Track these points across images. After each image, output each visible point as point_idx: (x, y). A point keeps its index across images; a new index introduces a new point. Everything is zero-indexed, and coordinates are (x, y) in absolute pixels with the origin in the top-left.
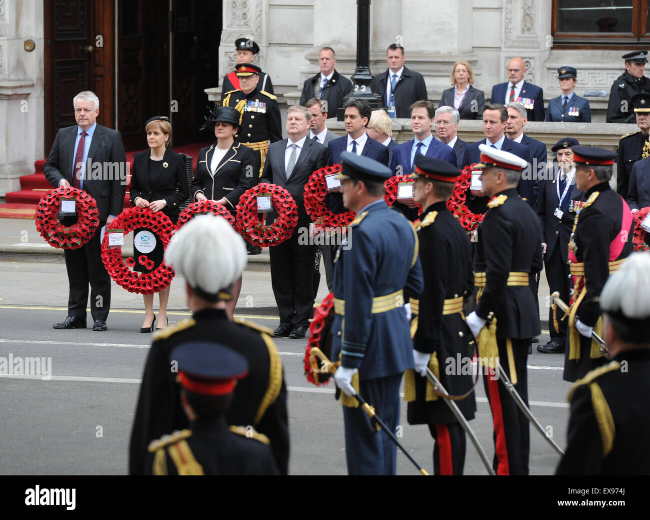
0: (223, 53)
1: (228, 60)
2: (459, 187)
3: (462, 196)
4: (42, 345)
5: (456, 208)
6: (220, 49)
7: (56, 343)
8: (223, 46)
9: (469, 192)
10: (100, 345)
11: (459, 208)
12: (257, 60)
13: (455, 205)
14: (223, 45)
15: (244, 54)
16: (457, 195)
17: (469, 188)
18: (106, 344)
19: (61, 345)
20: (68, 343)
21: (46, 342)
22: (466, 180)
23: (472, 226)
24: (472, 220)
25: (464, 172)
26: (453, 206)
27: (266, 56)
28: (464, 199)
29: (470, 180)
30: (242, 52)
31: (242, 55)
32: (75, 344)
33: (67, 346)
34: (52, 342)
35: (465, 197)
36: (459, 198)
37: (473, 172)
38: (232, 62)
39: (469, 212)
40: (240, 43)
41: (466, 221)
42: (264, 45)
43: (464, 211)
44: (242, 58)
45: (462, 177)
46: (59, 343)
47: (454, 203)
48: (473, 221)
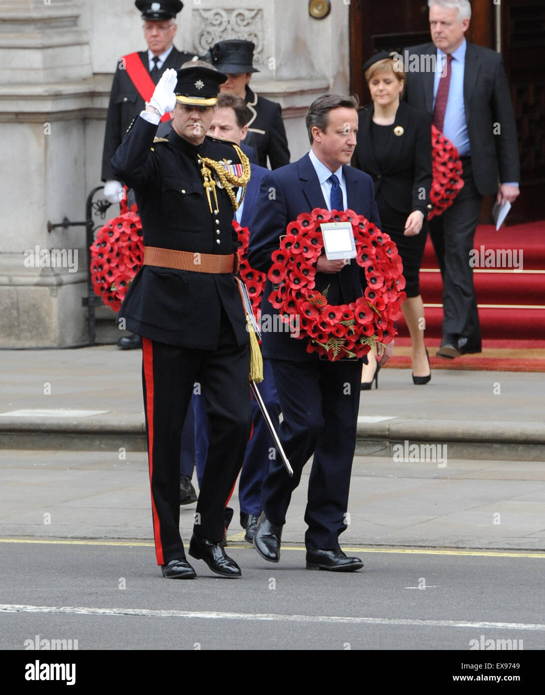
4: (350, 625)
7: (378, 621)
10: (469, 625)
18: (481, 623)
19: (389, 626)
20: (403, 622)
21: (359, 620)
32: (418, 622)
33: (400, 626)
34: (370, 620)
46: (386, 622)
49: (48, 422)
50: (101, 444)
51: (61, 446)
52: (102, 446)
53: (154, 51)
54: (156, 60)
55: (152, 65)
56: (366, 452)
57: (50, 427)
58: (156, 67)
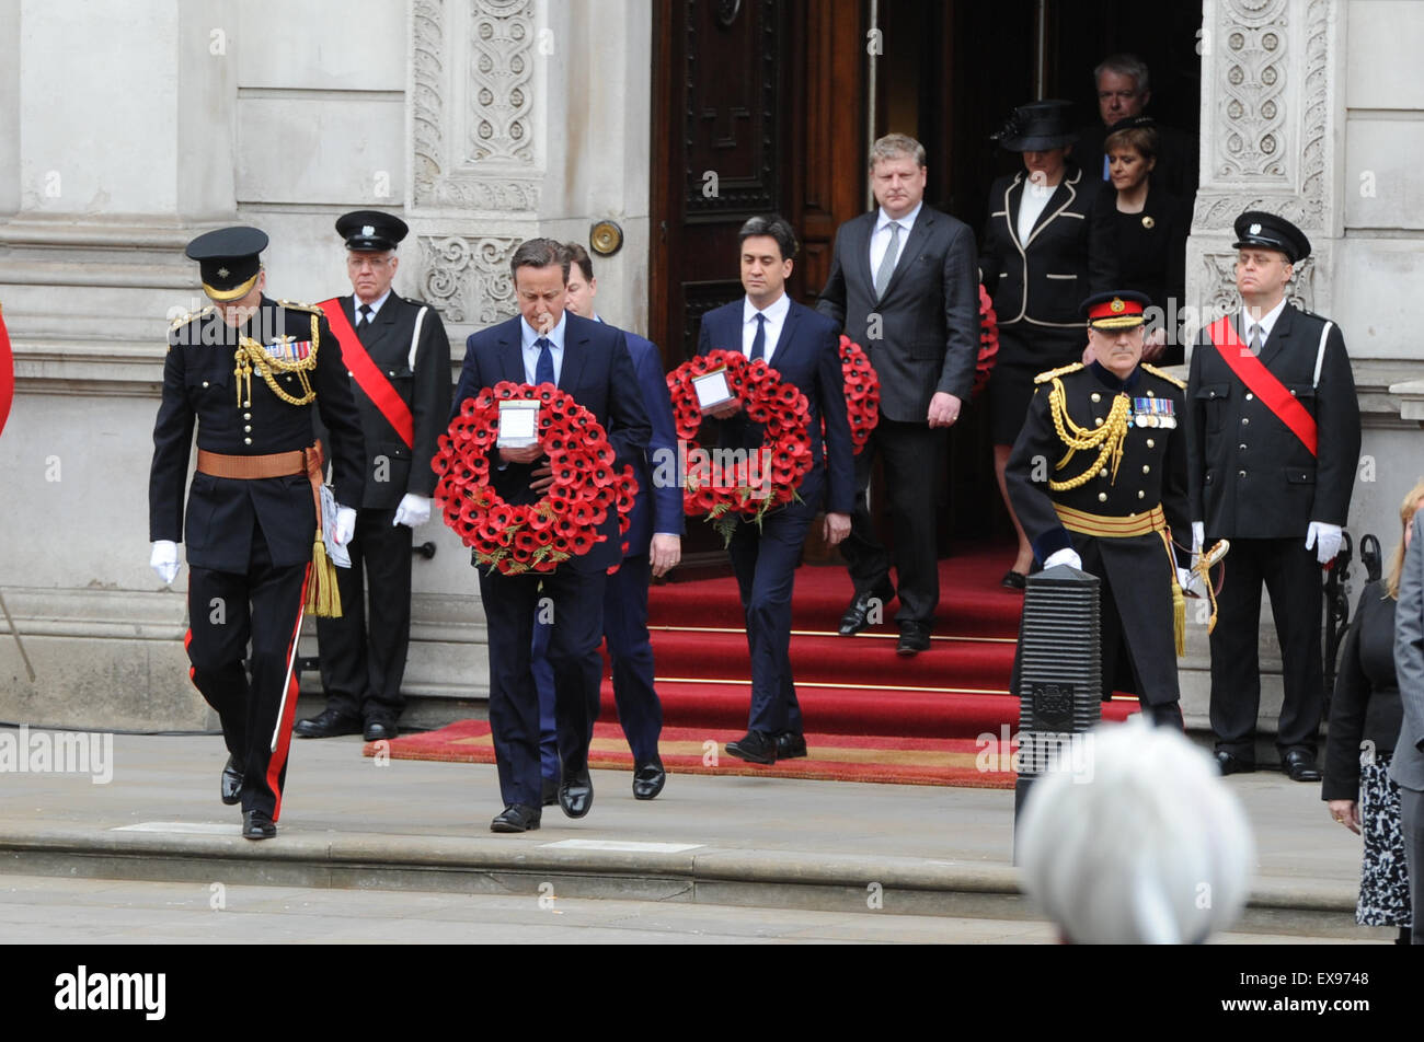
0: (1201, 258)
1: (1213, 278)
2: (470, 440)
3: (478, 463)
5: (467, 493)
6: (1190, 244)
8: (1199, 236)
9: (494, 453)
11: (474, 492)
12: (1306, 279)
13: (463, 487)
14: (1200, 232)
15: (1258, 260)
16: (468, 461)
17: (495, 442)
22: (487, 424)
23: (510, 537)
24: (507, 521)
25: (481, 403)
26: (457, 489)
27: (1335, 266)
28: (483, 470)
29: (495, 423)
30: (1251, 253)
31: (1250, 264)
35: (486, 465)
36: (472, 467)
37: (502, 404)
38: (1227, 287)
39: (498, 500)
40: (1250, 226)
41: (493, 525)
42: (1331, 235)
43: (486, 500)
44: (1252, 274)
45: (477, 416)
47: (460, 481)
48: (511, 524)
49: (189, 841)
50: (267, 876)
51: (207, 876)
52: (269, 878)
53: (363, 297)
54: (366, 310)
55: (359, 317)
56: (660, 895)
57: (192, 849)
58: (365, 319)
